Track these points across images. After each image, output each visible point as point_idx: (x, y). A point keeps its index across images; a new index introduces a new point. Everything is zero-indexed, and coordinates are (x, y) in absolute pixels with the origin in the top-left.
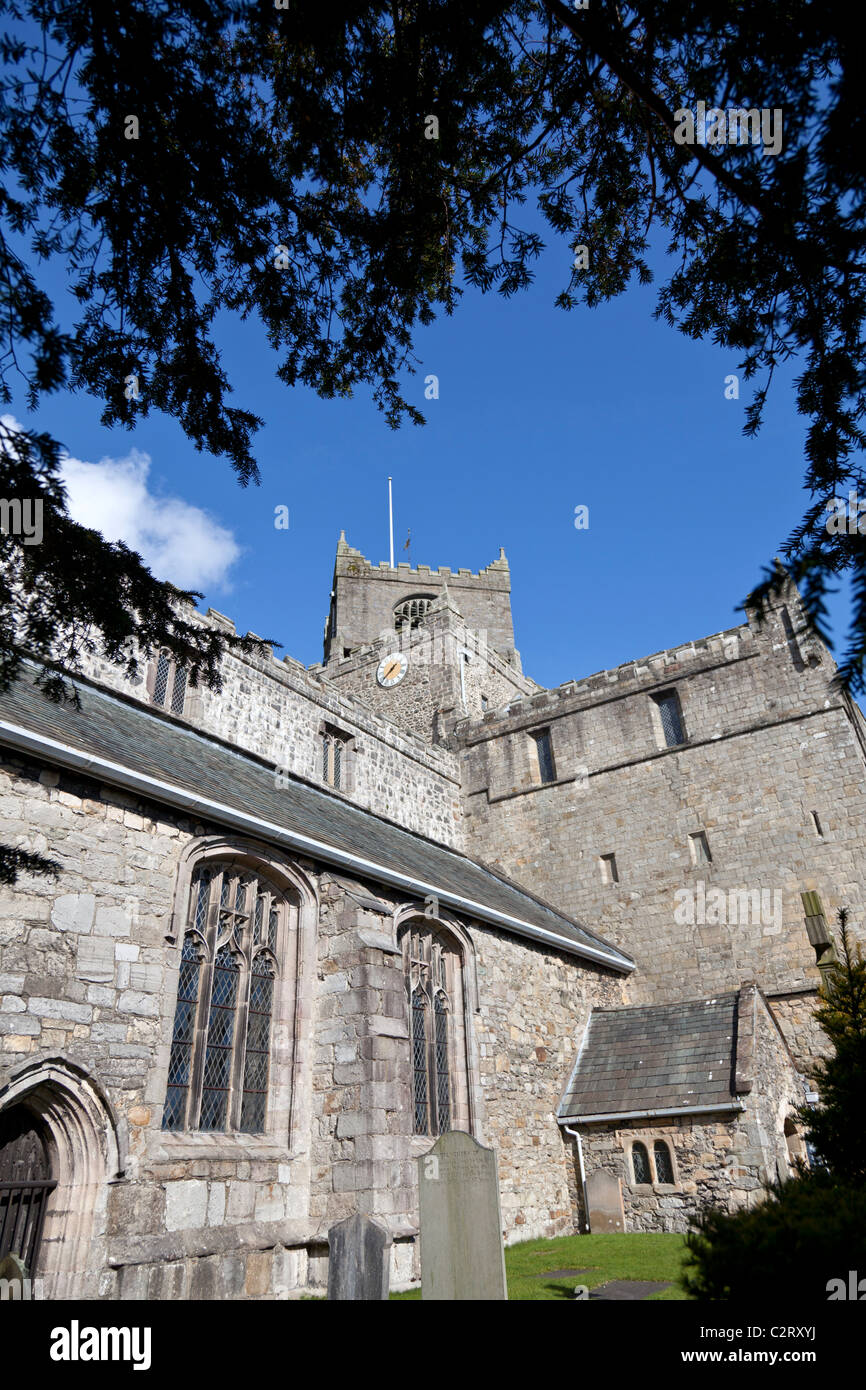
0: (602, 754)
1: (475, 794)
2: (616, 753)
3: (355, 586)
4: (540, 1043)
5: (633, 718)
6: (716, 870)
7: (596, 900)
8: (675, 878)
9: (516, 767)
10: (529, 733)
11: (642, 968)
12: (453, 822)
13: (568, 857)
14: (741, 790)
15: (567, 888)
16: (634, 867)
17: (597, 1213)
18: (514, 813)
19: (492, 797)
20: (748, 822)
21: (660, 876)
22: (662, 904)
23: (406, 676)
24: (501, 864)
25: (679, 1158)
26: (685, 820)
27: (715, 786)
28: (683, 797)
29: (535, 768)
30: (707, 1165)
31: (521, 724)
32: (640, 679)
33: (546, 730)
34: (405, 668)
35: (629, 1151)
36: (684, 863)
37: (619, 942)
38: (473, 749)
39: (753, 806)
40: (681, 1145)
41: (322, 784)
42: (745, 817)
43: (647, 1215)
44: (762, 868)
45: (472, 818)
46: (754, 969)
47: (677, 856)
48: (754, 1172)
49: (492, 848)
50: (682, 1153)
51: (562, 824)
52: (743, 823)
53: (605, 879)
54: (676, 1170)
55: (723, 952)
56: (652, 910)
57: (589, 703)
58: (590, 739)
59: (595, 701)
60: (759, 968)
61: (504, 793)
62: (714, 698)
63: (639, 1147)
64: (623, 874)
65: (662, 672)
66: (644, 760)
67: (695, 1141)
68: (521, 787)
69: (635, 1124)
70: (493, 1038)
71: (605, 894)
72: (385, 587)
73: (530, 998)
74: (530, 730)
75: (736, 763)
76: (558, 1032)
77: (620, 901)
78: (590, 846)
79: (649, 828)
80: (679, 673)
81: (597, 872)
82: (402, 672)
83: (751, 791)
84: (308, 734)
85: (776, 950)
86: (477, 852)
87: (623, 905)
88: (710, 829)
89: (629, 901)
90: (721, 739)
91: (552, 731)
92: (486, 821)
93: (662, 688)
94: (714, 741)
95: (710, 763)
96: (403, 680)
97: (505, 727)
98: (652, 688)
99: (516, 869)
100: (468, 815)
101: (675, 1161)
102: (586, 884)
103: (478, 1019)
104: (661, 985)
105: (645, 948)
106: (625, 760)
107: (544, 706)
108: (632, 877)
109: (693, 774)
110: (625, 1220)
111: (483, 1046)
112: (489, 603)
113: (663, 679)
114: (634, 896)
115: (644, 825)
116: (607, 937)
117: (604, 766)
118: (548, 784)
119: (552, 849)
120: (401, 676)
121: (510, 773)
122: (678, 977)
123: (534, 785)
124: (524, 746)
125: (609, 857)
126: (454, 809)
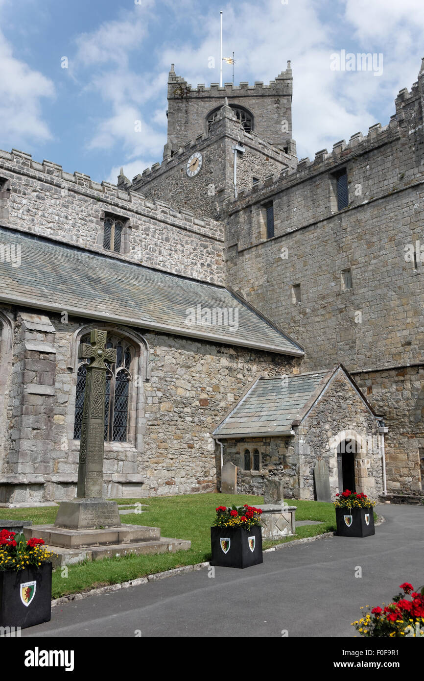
0: (300, 218)
1: (231, 247)
2: (307, 217)
3: (180, 105)
4: (204, 396)
5: (319, 191)
6: (353, 294)
7: (288, 314)
8: (331, 299)
9: (253, 229)
10: (261, 205)
11: (308, 354)
12: (214, 267)
13: (276, 287)
14: (374, 239)
15: (274, 306)
16: (311, 292)
17: (225, 483)
18: (250, 259)
19: (240, 249)
20: (375, 261)
21: (323, 298)
22: (322, 315)
23: (201, 169)
24: (242, 291)
25: (263, 458)
26: (340, 261)
27: (360, 237)
28: (341, 245)
29: (264, 229)
30: (275, 462)
31: (257, 199)
32: (326, 162)
33: (271, 203)
34: (200, 163)
35: (242, 454)
36: (336, 289)
37: (298, 339)
38: (232, 217)
39: (380, 249)
40: (264, 452)
41: (101, 250)
42: (375, 258)
43: (247, 486)
44: (379, 292)
45: (229, 263)
46: (366, 355)
47: (333, 284)
48: (294, 468)
49: (238, 281)
50: (265, 456)
51: (275, 265)
52: (373, 262)
53: (294, 300)
54: (261, 465)
55: (351, 345)
56: (317, 319)
57: (295, 182)
58: (294, 208)
59: (299, 181)
60: (368, 354)
61: (246, 247)
62: (368, 173)
63: (247, 452)
64: (304, 297)
65: (339, 157)
66: (323, 221)
67: (271, 450)
68: (255, 242)
69: (247, 440)
70: (160, 394)
71: (293, 309)
72: (201, 103)
73: (199, 372)
74: (262, 203)
75: (374, 220)
76: (222, 390)
77: (300, 313)
78: (288, 279)
79: (320, 267)
80: (349, 156)
81: (290, 297)
82: (199, 165)
83: (381, 240)
84: (91, 221)
85: (380, 344)
86: (230, 284)
87: (301, 316)
88: (354, 267)
89: (305, 314)
90: (368, 204)
91: (274, 203)
92: (236, 265)
93: (338, 169)
94: (364, 205)
95: (359, 221)
96: (199, 172)
97: (249, 201)
98: (331, 169)
99: (249, 295)
100: (227, 261)
101: (261, 460)
102: (284, 303)
103: (149, 385)
104: (317, 364)
105: (311, 343)
106: (312, 221)
107: (270, 186)
108: (308, 299)
109: (348, 229)
110: (236, 487)
111: (149, 398)
112: (275, 106)
113: (339, 162)
114: (308, 310)
115: (317, 265)
116: (292, 336)
117: (300, 226)
118: (269, 239)
119: (268, 282)
120: (199, 169)
121: (249, 234)
122: (326, 360)
123: (262, 240)
124: (258, 215)
125: (297, 286)
126: (216, 257)
